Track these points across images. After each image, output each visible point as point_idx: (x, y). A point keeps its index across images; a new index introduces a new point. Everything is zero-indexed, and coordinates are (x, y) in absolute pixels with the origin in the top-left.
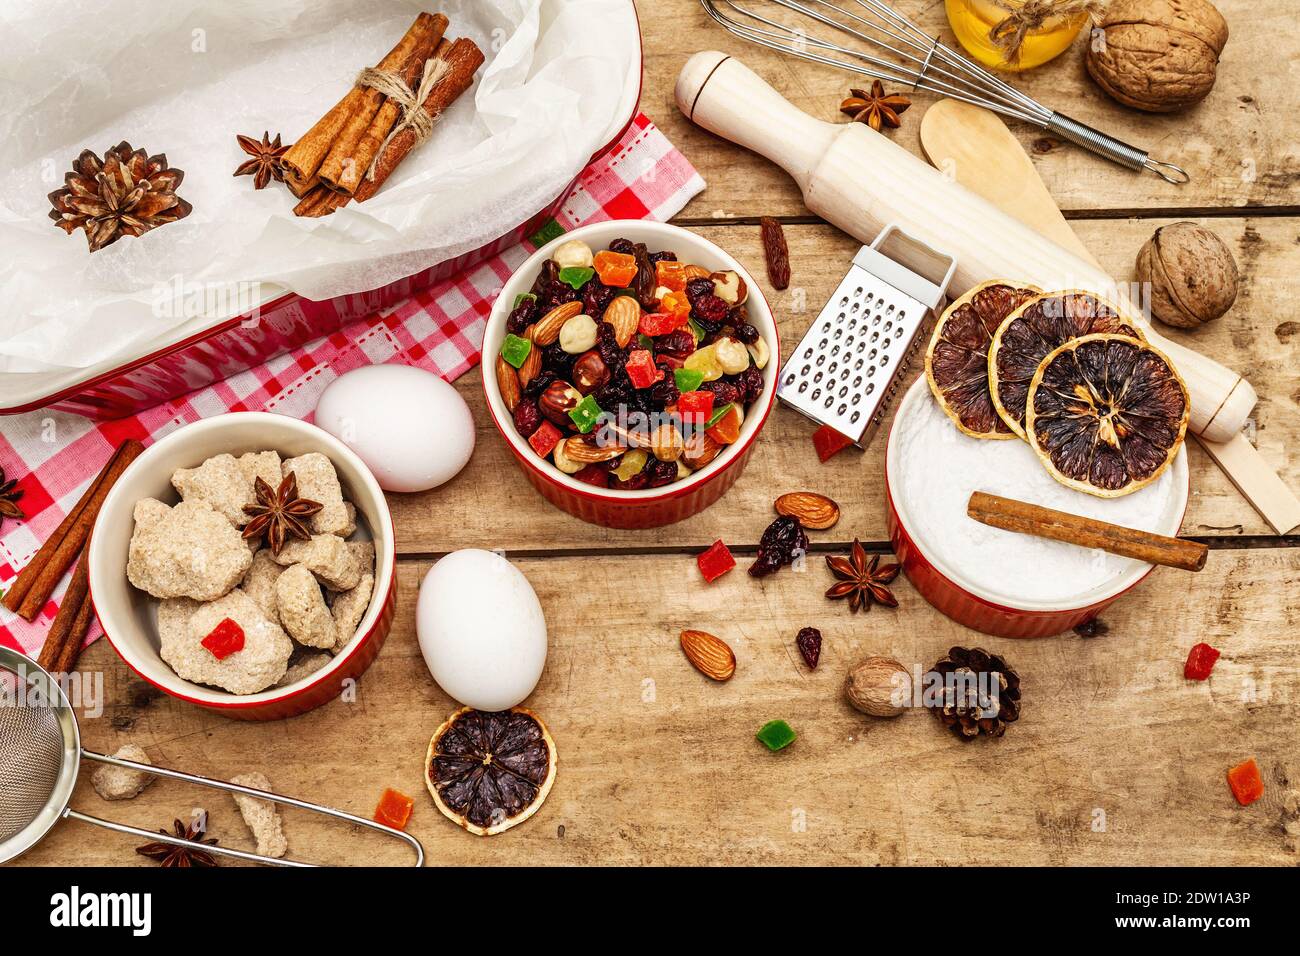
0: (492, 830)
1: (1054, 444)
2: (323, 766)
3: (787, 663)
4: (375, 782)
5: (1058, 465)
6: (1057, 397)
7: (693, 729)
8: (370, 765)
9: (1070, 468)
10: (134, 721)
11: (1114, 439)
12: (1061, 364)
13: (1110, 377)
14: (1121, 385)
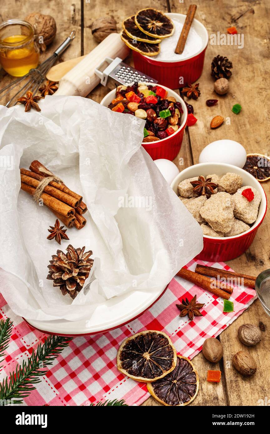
3: (216, 109)
7: (238, 127)
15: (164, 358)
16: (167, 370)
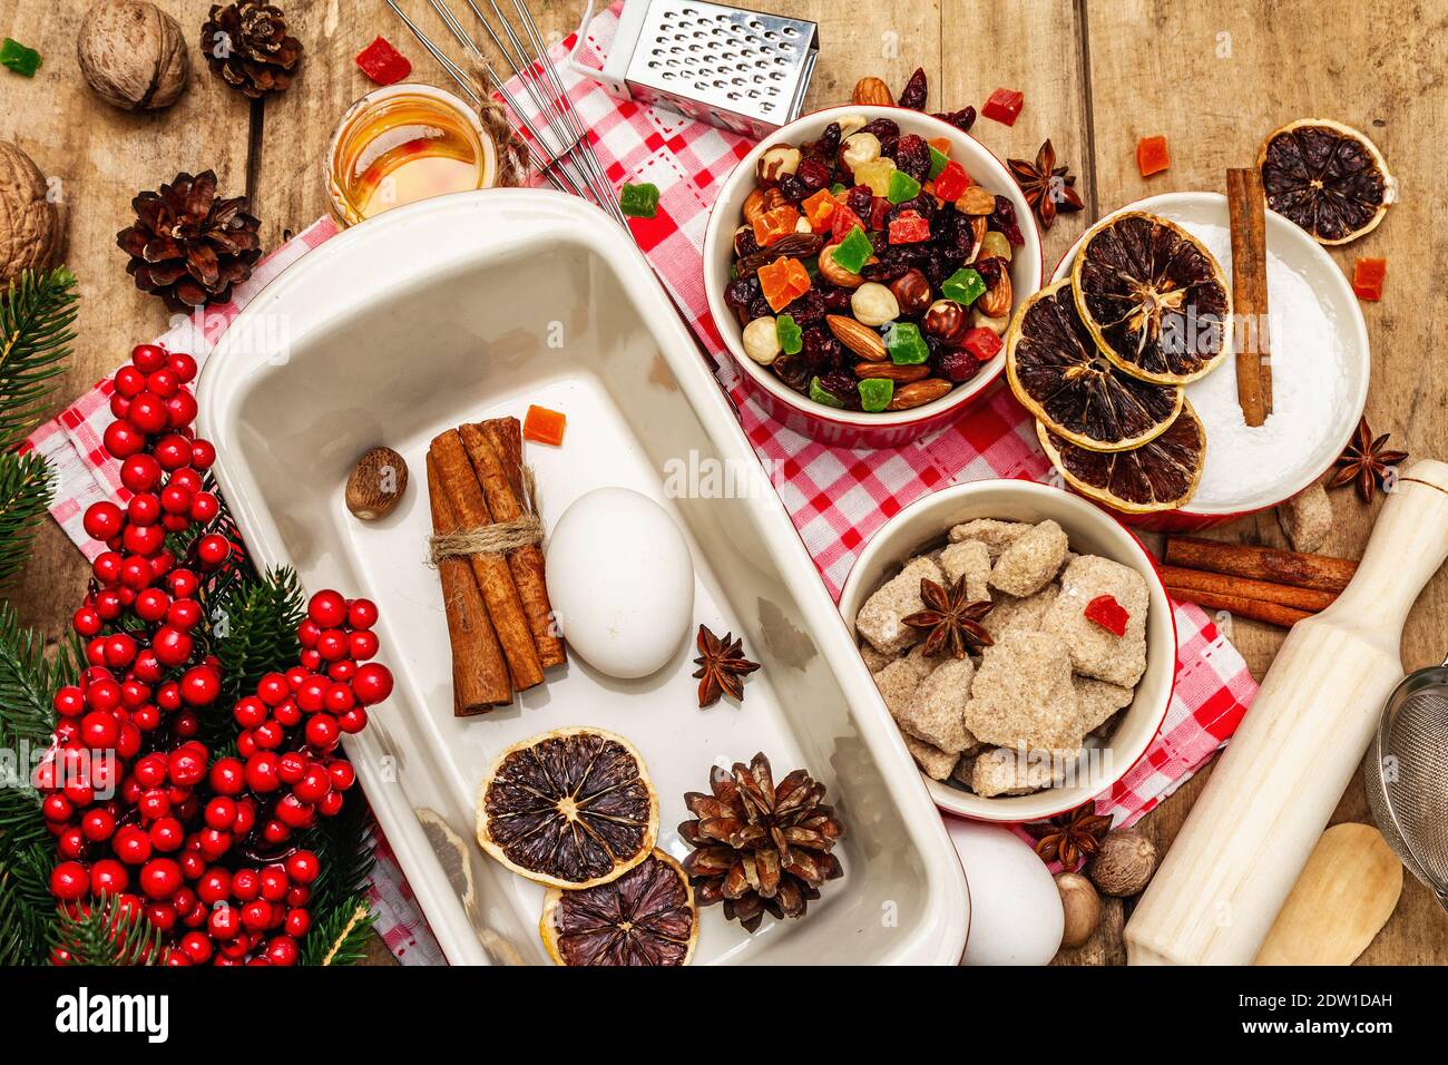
15: (620, 820)
16: (626, 859)
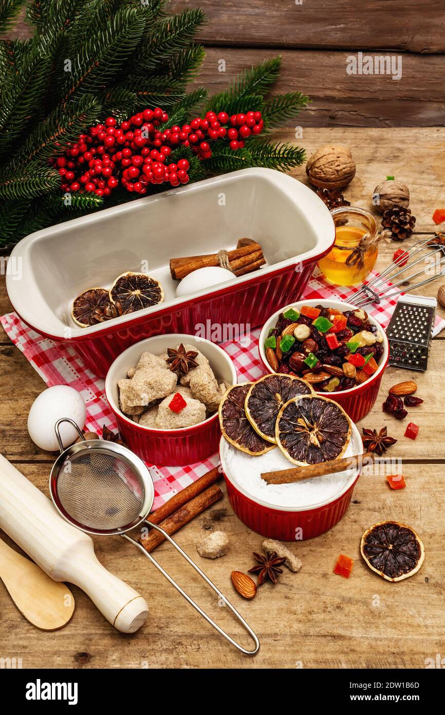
0: (396, 579)
1: (289, 445)
2: (305, 548)
4: (331, 556)
5: (292, 455)
6: (289, 424)
8: (328, 548)
9: (297, 456)
10: (213, 526)
11: (317, 443)
12: (291, 409)
13: (313, 414)
14: (319, 418)
